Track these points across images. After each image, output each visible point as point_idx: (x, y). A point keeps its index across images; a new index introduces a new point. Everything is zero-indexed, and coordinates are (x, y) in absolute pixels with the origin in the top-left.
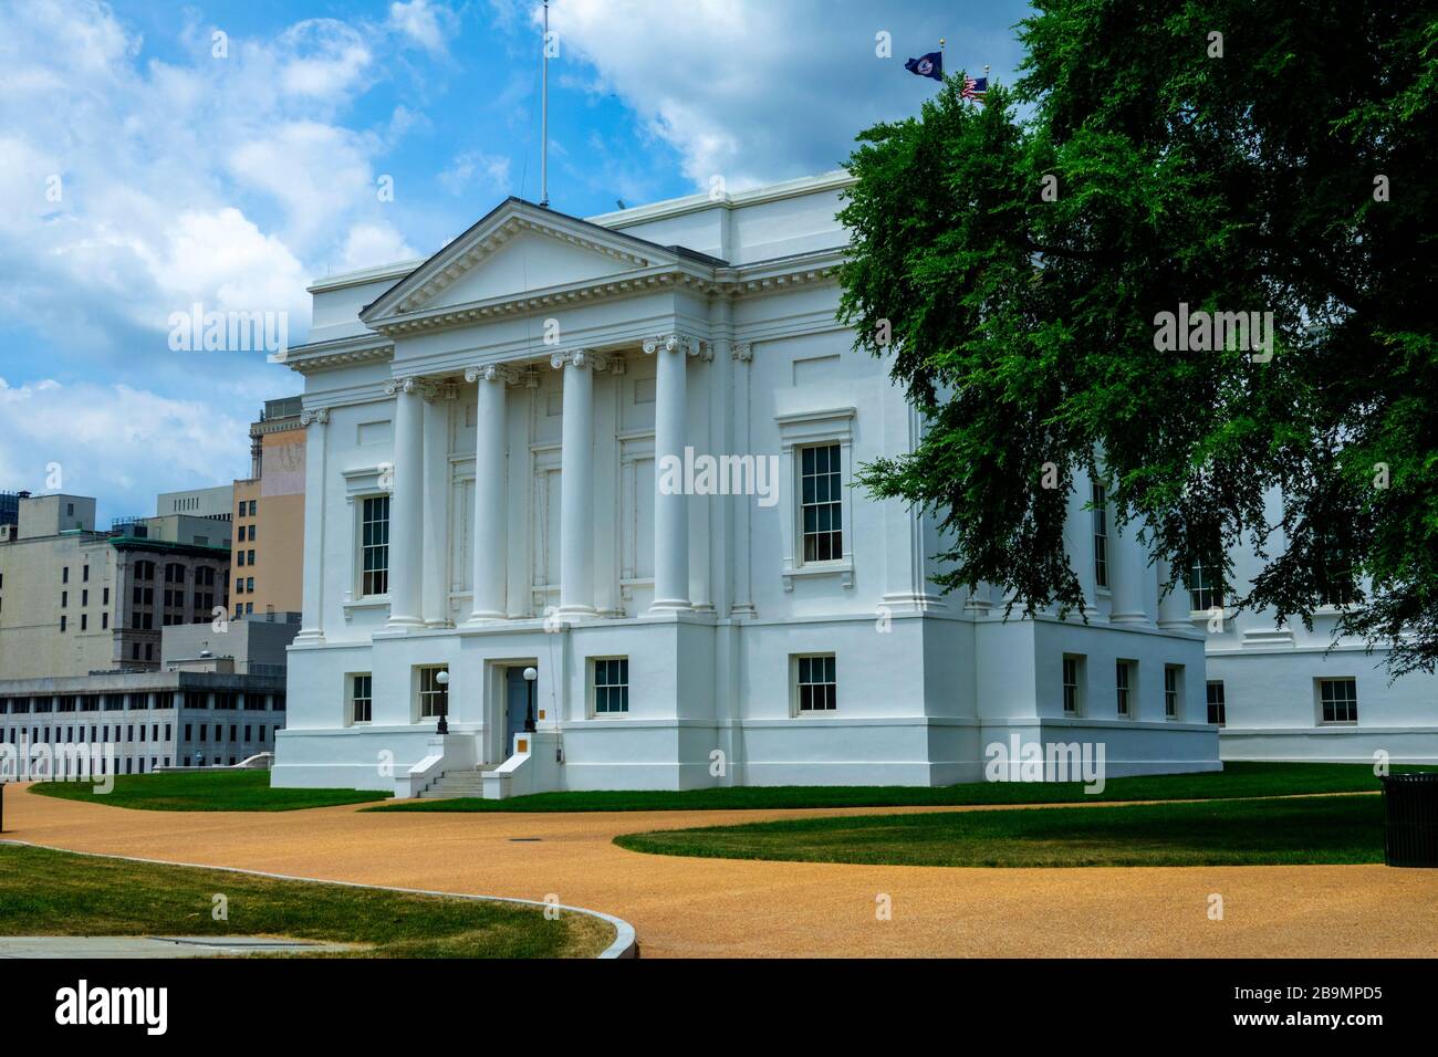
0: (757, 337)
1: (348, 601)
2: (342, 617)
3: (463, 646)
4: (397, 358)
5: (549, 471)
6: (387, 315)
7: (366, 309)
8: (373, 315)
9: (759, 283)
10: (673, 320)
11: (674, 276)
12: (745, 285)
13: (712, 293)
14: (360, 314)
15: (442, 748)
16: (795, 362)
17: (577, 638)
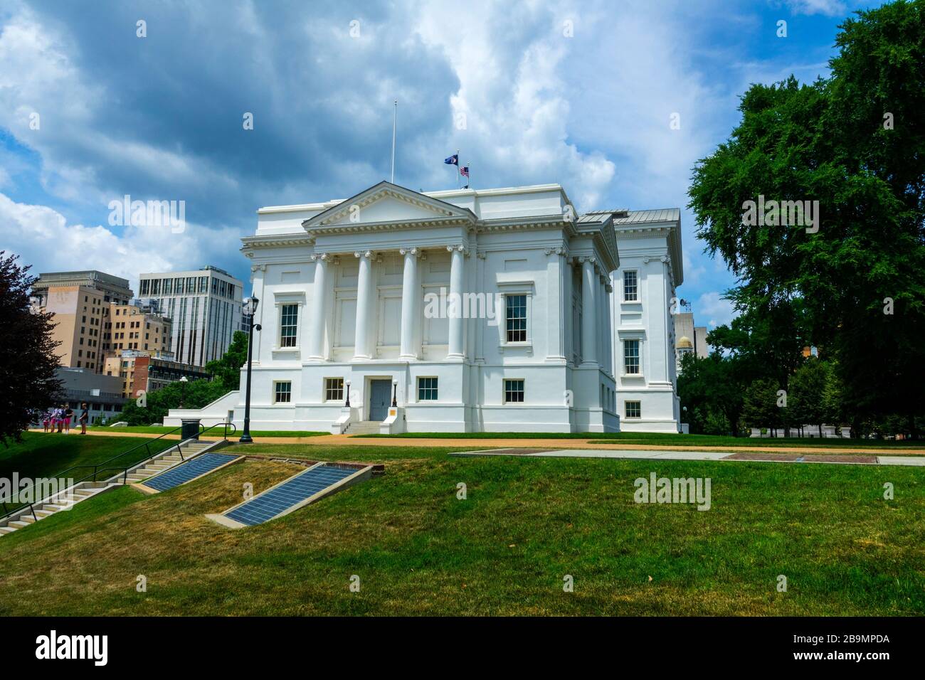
0: (488, 249)
1: (274, 349)
2: (271, 356)
3: (353, 370)
4: (317, 244)
5: (386, 298)
6: (316, 225)
7: (305, 222)
8: (309, 225)
9: (493, 228)
10: (461, 238)
11: (464, 221)
12: (486, 228)
13: (472, 230)
14: (302, 224)
15: (349, 413)
16: (506, 261)
17: (411, 368)
